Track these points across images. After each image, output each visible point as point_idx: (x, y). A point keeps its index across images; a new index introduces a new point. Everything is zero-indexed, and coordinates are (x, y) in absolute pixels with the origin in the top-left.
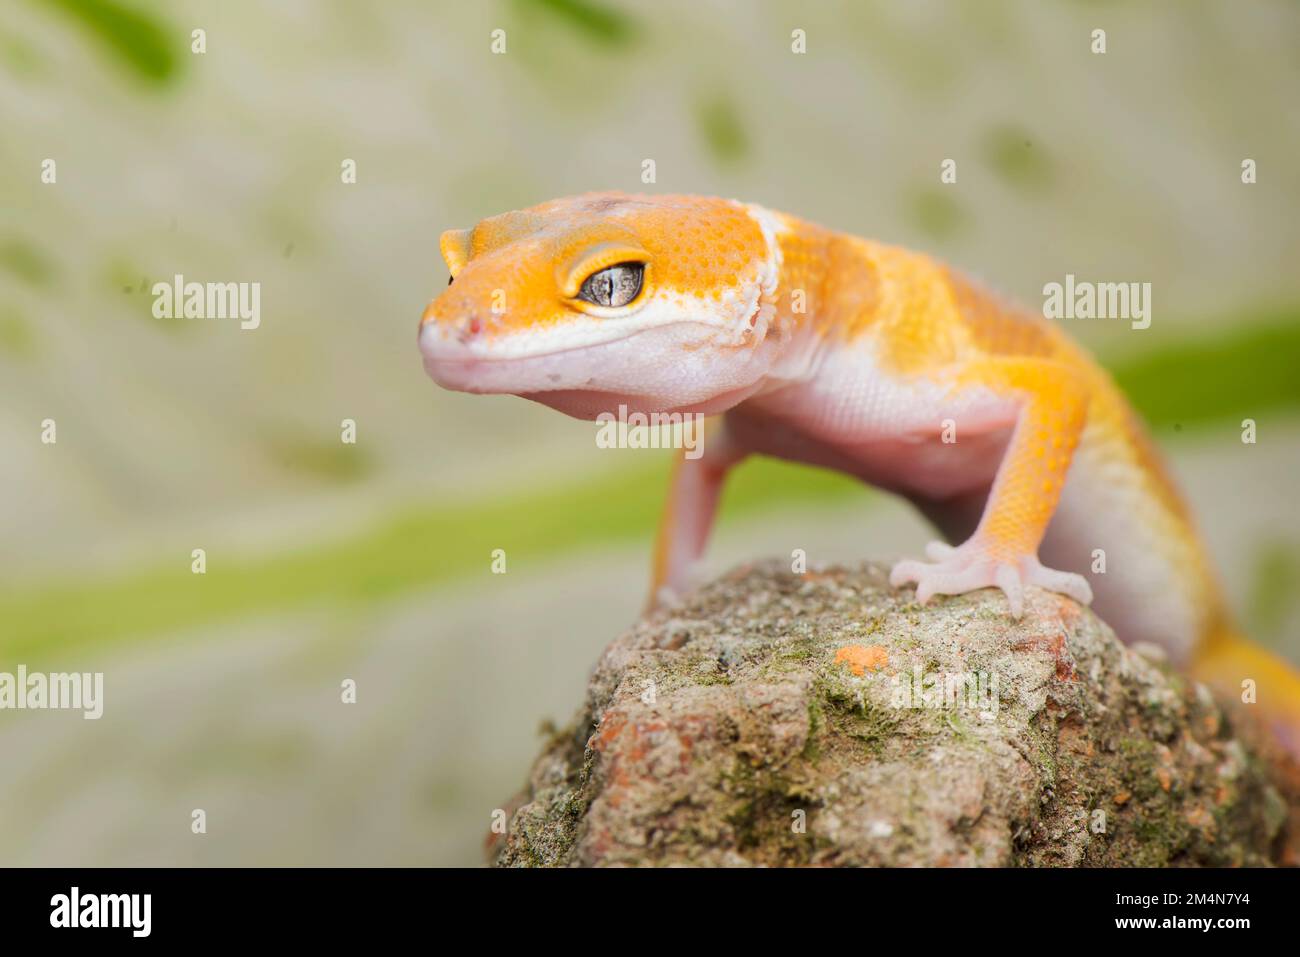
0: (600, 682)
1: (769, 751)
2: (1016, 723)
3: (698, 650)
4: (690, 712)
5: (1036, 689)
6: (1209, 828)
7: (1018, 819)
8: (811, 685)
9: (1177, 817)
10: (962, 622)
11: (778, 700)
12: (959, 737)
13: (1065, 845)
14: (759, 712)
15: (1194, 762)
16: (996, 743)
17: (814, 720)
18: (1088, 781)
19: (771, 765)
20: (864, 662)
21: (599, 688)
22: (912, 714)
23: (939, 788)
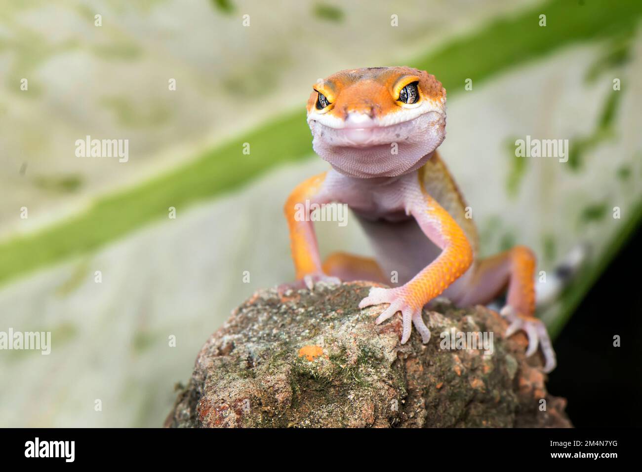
0: (197, 375)
1: (276, 409)
2: (385, 370)
3: (238, 353)
4: (237, 397)
5: (391, 351)
6: (482, 387)
7: (392, 416)
8: (290, 372)
9: (466, 386)
10: (354, 325)
11: (276, 384)
12: (360, 385)
13: (416, 418)
14: (269, 390)
15: (470, 357)
16: (377, 384)
17: (293, 389)
18: (422, 383)
19: (278, 414)
20: (312, 354)
21: (197, 377)
22: (337, 376)
23: (354, 413)
